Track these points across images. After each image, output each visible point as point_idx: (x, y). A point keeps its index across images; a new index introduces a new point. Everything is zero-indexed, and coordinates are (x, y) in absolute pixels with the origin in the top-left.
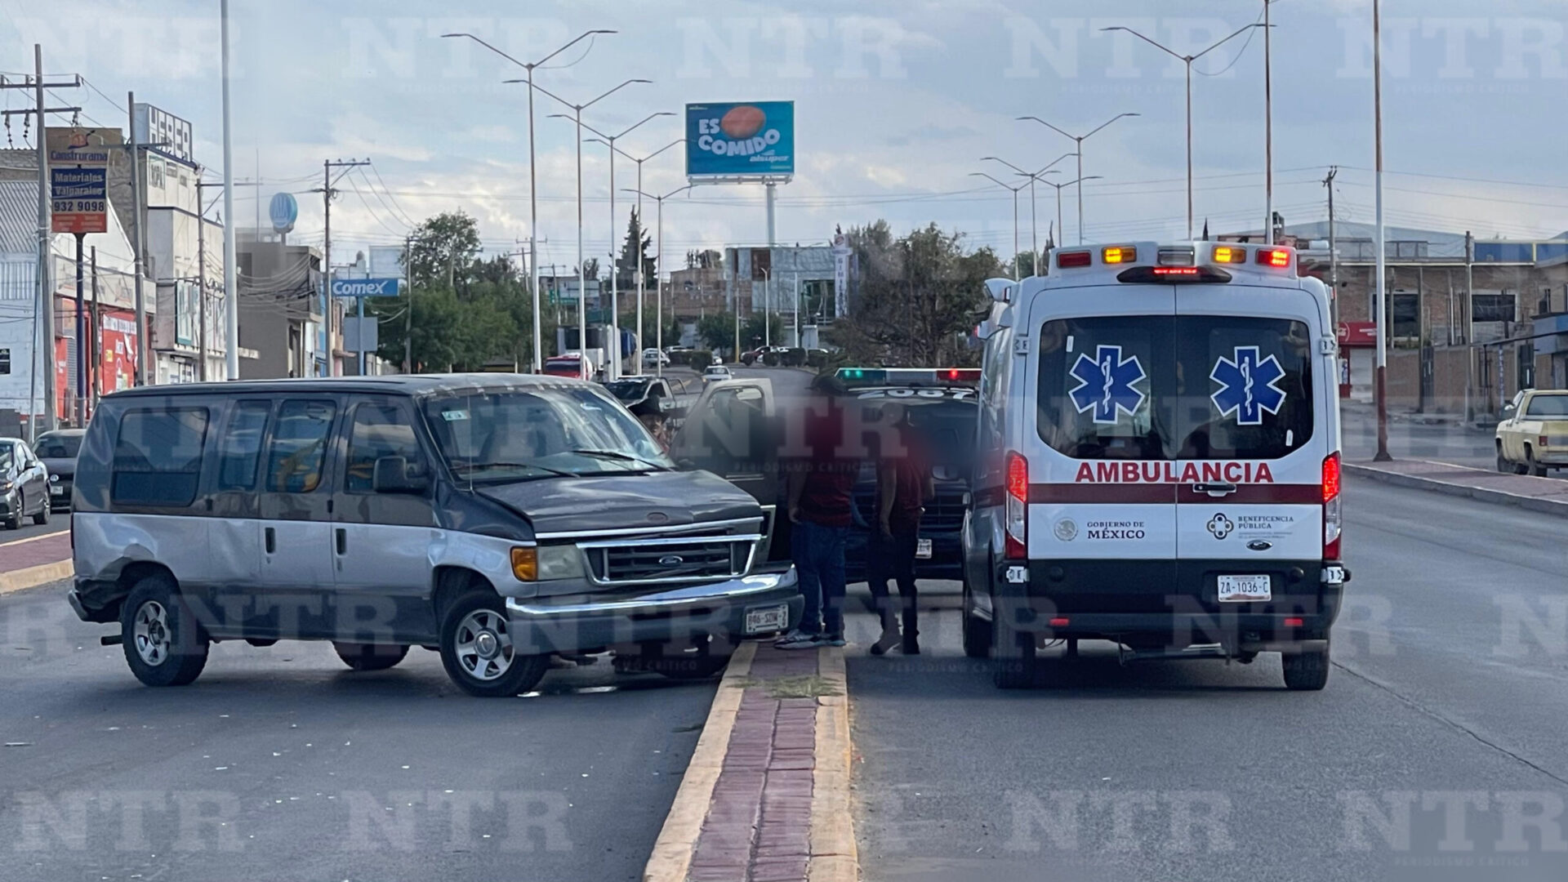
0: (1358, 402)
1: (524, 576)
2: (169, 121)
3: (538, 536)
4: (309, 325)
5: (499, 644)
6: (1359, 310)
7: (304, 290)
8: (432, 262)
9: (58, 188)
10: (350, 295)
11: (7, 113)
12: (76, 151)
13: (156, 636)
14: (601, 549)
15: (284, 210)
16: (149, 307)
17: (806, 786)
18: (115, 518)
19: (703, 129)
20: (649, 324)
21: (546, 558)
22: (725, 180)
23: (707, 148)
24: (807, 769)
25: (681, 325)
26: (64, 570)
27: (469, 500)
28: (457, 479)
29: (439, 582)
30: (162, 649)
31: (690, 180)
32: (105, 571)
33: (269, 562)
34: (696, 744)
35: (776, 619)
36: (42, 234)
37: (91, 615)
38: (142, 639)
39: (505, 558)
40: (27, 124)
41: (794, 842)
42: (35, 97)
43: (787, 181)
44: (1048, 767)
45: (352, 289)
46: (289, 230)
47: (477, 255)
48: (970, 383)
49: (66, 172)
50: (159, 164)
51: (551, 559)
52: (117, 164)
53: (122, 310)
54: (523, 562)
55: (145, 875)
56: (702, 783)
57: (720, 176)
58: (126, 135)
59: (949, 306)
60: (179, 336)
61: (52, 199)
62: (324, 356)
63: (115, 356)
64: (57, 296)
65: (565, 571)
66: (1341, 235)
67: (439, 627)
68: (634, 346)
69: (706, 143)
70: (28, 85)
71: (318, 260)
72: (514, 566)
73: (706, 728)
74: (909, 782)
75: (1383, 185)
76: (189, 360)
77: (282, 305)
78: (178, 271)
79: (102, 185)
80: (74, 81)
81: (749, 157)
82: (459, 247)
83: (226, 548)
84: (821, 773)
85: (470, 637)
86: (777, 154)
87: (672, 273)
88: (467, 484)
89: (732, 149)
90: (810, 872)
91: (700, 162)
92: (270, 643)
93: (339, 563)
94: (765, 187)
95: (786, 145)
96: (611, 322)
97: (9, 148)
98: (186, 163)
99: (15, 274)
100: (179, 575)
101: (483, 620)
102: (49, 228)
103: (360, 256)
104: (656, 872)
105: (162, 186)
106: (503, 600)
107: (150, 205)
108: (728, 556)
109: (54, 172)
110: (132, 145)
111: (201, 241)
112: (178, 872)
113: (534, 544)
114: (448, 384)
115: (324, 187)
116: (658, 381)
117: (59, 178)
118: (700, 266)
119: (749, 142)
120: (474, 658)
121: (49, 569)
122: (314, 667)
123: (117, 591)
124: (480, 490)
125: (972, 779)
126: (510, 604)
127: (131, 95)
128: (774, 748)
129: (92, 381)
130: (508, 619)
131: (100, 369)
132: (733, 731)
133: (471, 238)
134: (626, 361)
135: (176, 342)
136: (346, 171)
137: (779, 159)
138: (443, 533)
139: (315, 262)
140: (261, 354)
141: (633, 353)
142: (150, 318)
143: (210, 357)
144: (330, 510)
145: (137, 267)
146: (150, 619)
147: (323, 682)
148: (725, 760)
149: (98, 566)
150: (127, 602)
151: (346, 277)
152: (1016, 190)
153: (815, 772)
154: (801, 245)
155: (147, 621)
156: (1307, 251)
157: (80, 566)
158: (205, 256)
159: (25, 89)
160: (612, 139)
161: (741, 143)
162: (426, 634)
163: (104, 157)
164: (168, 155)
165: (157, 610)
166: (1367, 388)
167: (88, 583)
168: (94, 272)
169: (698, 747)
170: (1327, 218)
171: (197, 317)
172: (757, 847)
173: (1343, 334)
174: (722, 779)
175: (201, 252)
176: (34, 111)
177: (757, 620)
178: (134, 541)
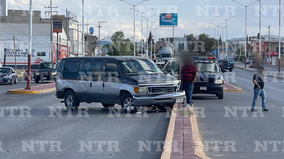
0: (273, 65)
1: (136, 92)
2: (73, 14)
3: (139, 85)
4: (96, 49)
5: (131, 104)
6: (273, 49)
7: (95, 43)
8: (116, 39)
9: (54, 25)
10: (103, 44)
11: (46, 12)
12: (57, 19)
13: (70, 101)
14: (150, 87)
15: (92, 30)
16: (69, 45)
17: (191, 132)
18: (64, 80)
19: (162, 18)
20: (153, 50)
21: (140, 89)
22: (166, 26)
23: (163, 21)
24: (190, 128)
25: (158, 50)
26: (54, 89)
27: (126, 78)
28: (124, 74)
29: (121, 93)
30: (71, 103)
31: (160, 26)
32: (61, 90)
33: (91, 88)
34: (169, 123)
35: (181, 100)
36: (51, 32)
37: (59, 97)
38: (68, 102)
39: (133, 89)
40: (49, 14)
41: (191, 143)
42: (50, 9)
43: (176, 27)
44: (233, 128)
45: (103, 43)
46: (93, 33)
47: (124, 38)
48: (214, 60)
49: (56, 22)
50: (71, 21)
51: (141, 89)
52: (64, 21)
53: (64, 46)
54: (136, 89)
55: (69, 146)
56: (171, 131)
57: (165, 26)
58: (66, 16)
59: (208, 47)
60: (74, 50)
61: (53, 27)
62: (98, 54)
63: (63, 53)
64: (54, 43)
65: (144, 91)
66: (271, 37)
67: (121, 100)
68: (150, 54)
69: (163, 20)
70: (49, 7)
71: (98, 38)
72: (134, 90)
73: (170, 120)
74: (208, 131)
75: (280, 29)
76: (76, 55)
77: (91, 46)
78: (74, 40)
79: (62, 25)
80: (57, 7)
81: (170, 22)
82: (121, 37)
83: (83, 86)
84: (193, 129)
85: (126, 103)
86: (175, 22)
87: (157, 42)
88: (126, 75)
89: (167, 21)
90: (195, 149)
91: (162, 23)
92: (90, 103)
93: (103, 89)
94: (173, 28)
95: (176, 21)
96: (147, 50)
97: (46, 18)
98: (76, 21)
99: (47, 39)
100: (75, 91)
101: (129, 100)
102: (52, 32)
103: (104, 38)
104: (165, 148)
105: (72, 25)
106: (133, 96)
107: (70, 28)
108: (173, 89)
109: (53, 22)
110: (67, 18)
111: (78, 35)
112: (74, 145)
113: (138, 86)
114: (123, 58)
115: (99, 26)
116: (155, 59)
117: (54, 23)
118: (161, 40)
119: (170, 20)
120: (127, 106)
121: (52, 89)
122: (98, 107)
123: (63, 93)
124: (129, 77)
125: (220, 131)
126: (134, 97)
127: (67, 9)
128: (183, 124)
129: (59, 58)
130: (133, 99)
131: (61, 56)
132: (175, 121)
133: (123, 35)
134: (149, 56)
135: (74, 51)
136: (103, 23)
137: (175, 23)
138: (122, 84)
139: (97, 38)
140: (88, 54)
141: (150, 55)
142: (69, 47)
143: (79, 54)
144: (102, 80)
145: (67, 39)
146: (69, 98)
147: (100, 110)
148: (175, 126)
149: (60, 89)
150: (65, 95)
151: (102, 41)
152: (215, 29)
153: (192, 129)
154: (178, 37)
155: (69, 99)
156: (264, 40)
157: (57, 89)
158: (79, 37)
159: (49, 8)
160: (147, 19)
161: (169, 20)
162: (118, 102)
163: (62, 20)
164: (73, 20)
165: (71, 97)
166: (275, 63)
167: (58, 92)
168: (60, 39)
169: (170, 124)
170: (269, 34)
171: (77, 47)
172: (184, 144)
173: (271, 54)
174: (175, 130)
175: (78, 36)
176: (50, 12)
177: (178, 100)
178: (67, 84)
